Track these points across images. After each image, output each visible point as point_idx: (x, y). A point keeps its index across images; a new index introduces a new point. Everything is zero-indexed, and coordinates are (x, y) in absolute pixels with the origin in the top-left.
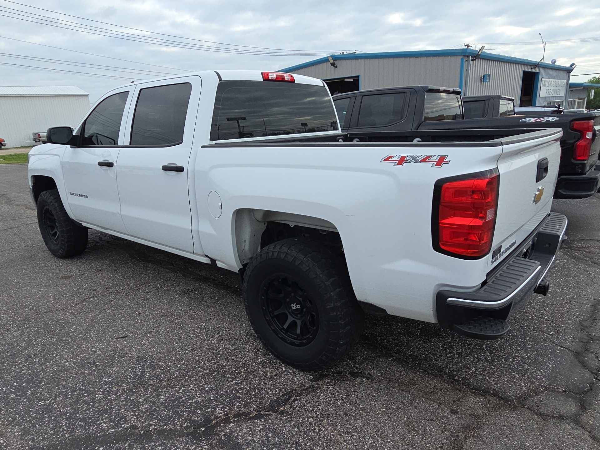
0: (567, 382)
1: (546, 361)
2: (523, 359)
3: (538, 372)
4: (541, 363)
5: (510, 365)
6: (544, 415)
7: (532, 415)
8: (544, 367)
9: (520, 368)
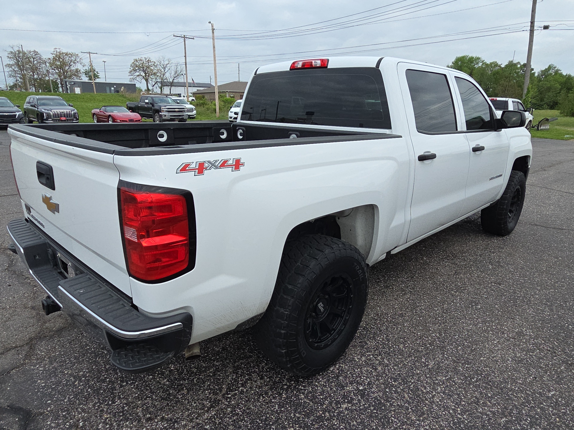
0: (13, 380)
1: (47, 382)
2: (65, 368)
3: (42, 369)
4: (48, 377)
5: (68, 356)
6: (10, 350)
7: (17, 344)
8: (42, 376)
9: (58, 360)
